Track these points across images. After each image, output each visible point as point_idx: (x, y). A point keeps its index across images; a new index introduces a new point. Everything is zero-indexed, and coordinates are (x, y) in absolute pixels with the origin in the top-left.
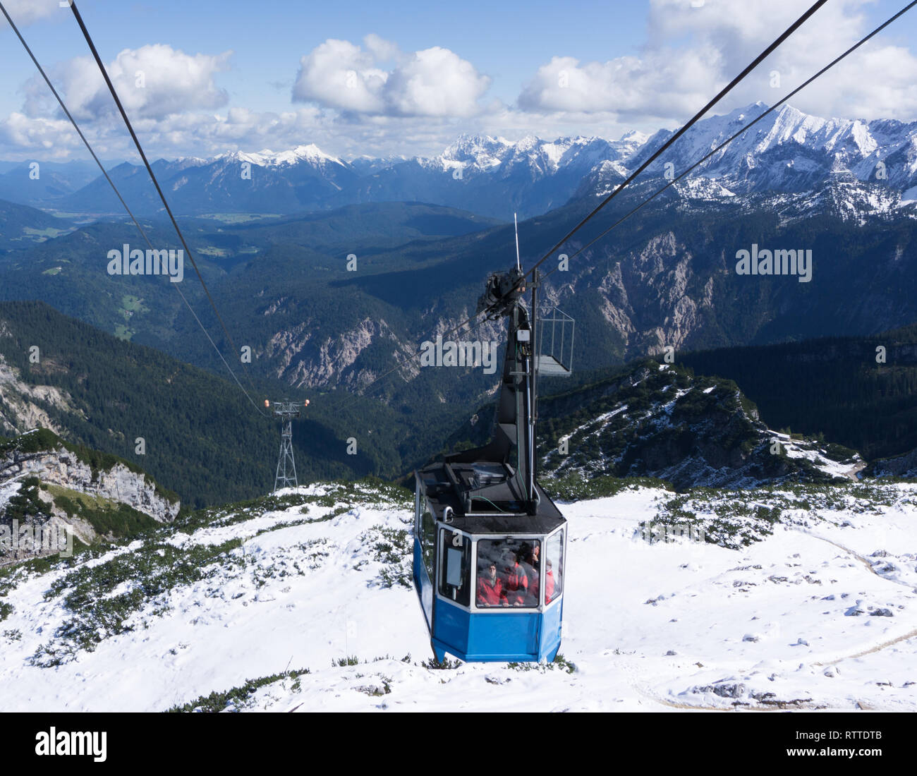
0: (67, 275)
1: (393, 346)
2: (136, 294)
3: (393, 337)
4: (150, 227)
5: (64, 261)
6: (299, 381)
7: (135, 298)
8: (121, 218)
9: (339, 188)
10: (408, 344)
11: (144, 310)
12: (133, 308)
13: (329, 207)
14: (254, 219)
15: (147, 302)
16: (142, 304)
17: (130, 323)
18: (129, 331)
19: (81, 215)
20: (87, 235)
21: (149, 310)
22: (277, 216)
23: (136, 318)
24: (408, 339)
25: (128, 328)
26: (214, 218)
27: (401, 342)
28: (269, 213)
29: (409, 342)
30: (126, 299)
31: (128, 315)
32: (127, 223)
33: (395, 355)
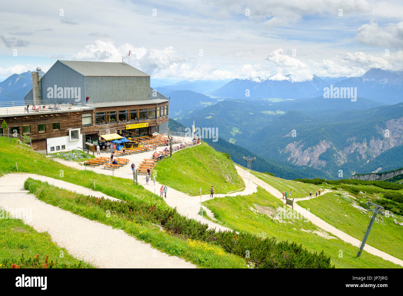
0: (213, 119)
1: (333, 152)
2: (238, 127)
3: (335, 148)
4: (244, 102)
5: (213, 114)
6: (296, 162)
7: (237, 128)
8: (234, 99)
9: (318, 89)
10: (340, 151)
11: (240, 133)
12: (236, 132)
13: (313, 97)
14: (284, 100)
15: (241, 130)
16: (239, 130)
17: (235, 138)
18: (234, 140)
19: (220, 97)
20: (221, 105)
21: (242, 133)
22: (292, 100)
23: (237, 135)
24: (341, 149)
25: (234, 139)
26: (268, 100)
27: (337, 150)
28: (289, 98)
29: (341, 150)
30: (234, 129)
31: (234, 134)
32: (236, 101)
33: (335, 155)
